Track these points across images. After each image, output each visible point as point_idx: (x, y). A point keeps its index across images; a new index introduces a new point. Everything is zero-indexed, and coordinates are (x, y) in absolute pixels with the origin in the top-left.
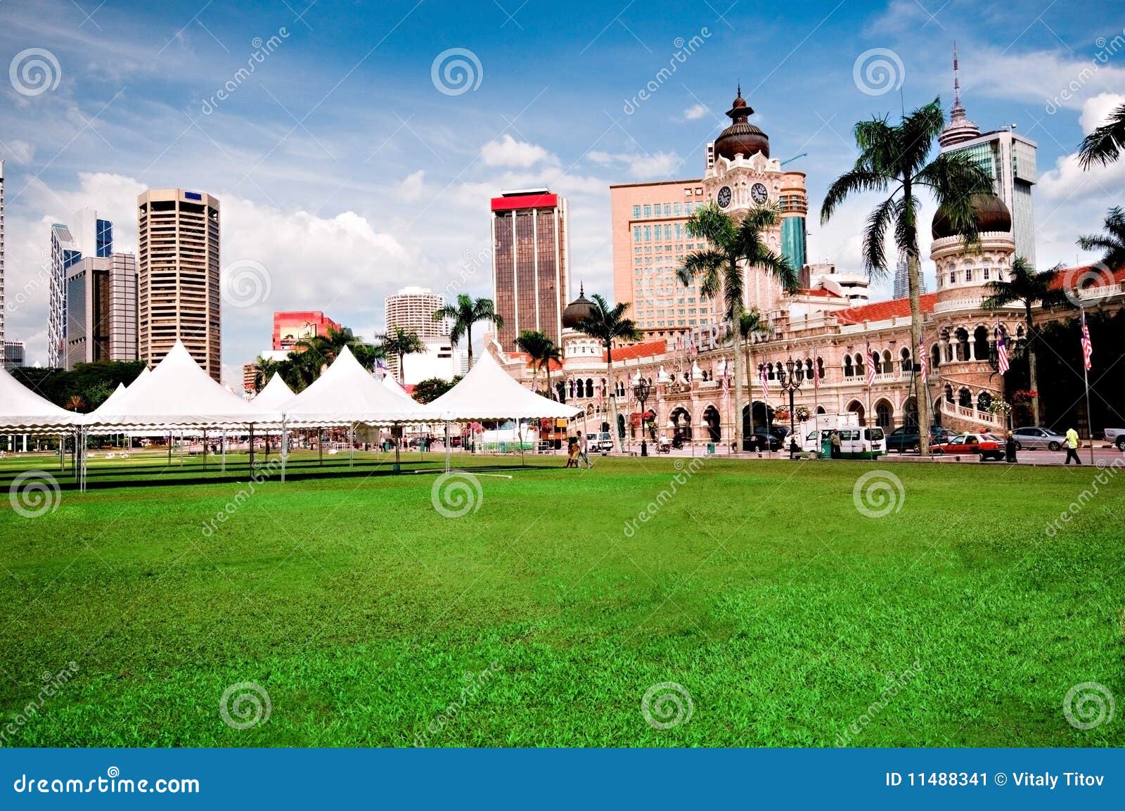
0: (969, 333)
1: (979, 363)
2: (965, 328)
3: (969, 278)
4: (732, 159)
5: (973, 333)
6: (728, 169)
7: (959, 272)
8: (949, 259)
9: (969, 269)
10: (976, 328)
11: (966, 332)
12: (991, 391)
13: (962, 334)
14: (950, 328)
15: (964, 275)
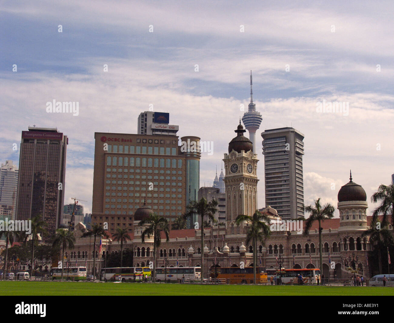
0: (355, 239)
1: (358, 252)
2: (353, 237)
3: (354, 218)
4: (239, 152)
5: (356, 239)
6: (237, 156)
7: (350, 215)
8: (347, 210)
9: (354, 214)
10: (357, 238)
11: (353, 239)
12: (363, 263)
13: (351, 240)
14: (347, 237)
15: (352, 217)
